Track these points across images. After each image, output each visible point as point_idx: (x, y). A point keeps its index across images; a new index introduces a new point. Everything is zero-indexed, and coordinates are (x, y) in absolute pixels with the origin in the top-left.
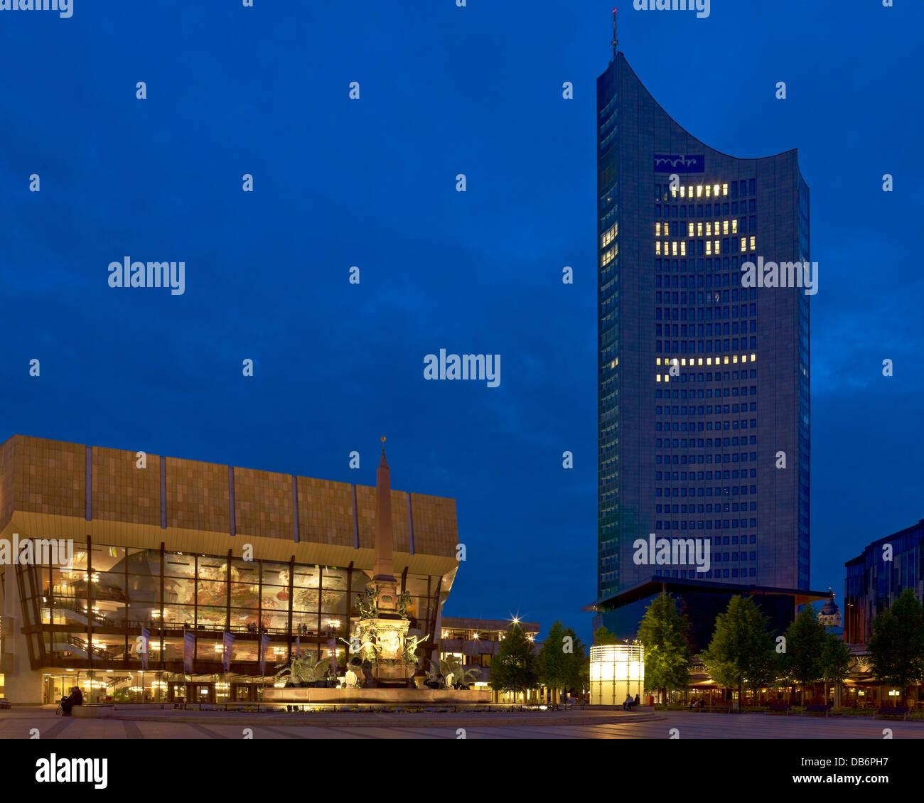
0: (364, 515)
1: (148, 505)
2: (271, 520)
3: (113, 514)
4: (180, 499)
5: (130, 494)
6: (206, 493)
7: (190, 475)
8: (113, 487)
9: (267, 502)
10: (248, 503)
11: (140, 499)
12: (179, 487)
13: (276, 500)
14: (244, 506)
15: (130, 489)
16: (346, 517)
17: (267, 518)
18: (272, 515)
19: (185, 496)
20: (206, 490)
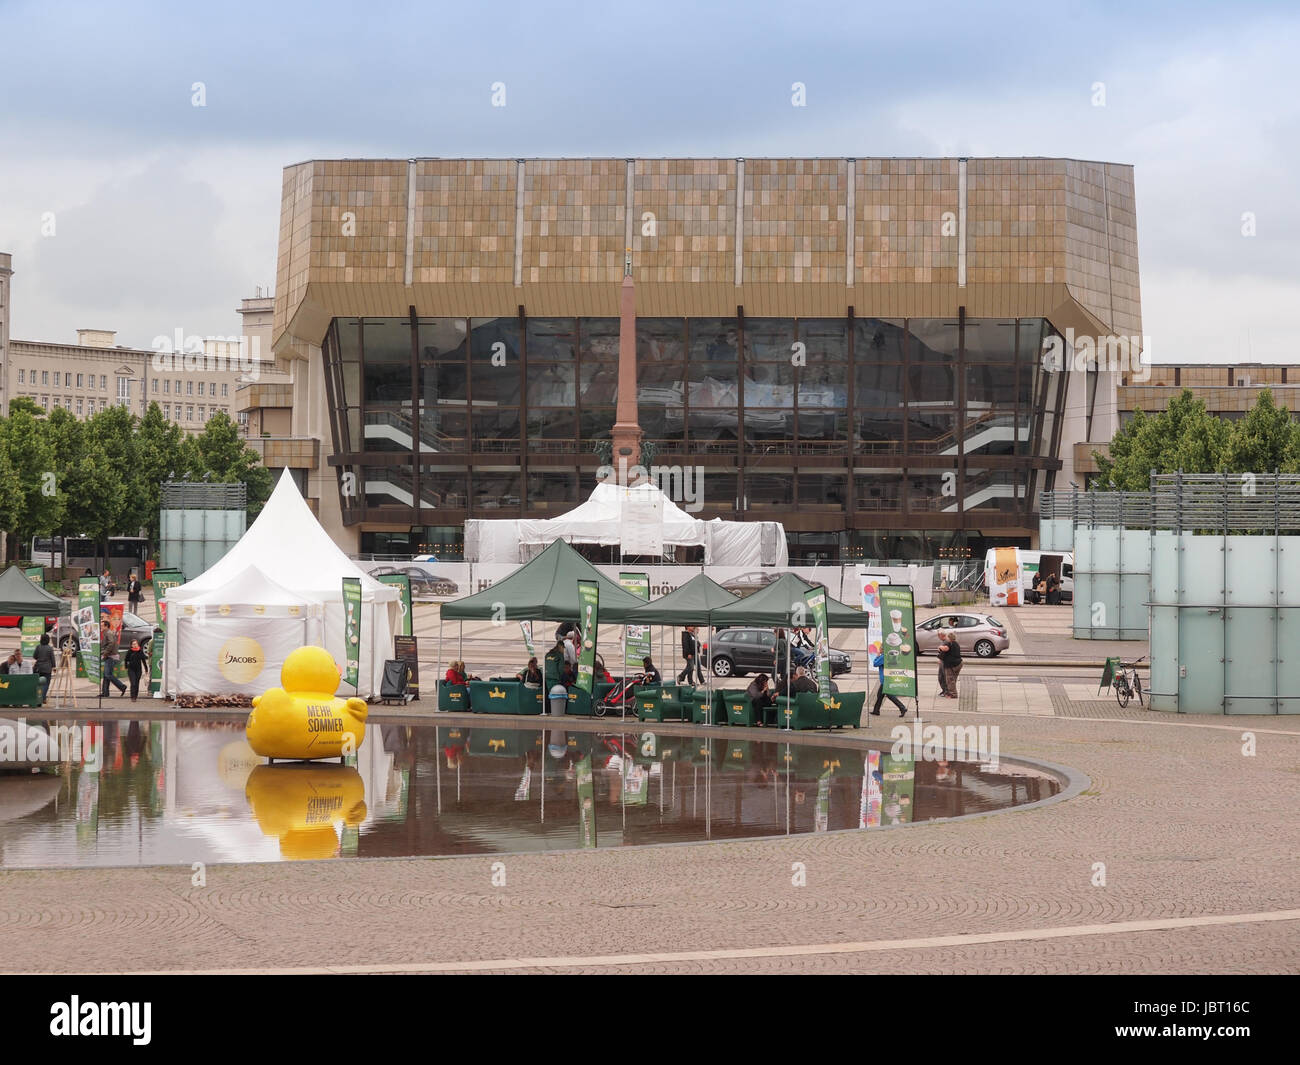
0: (867, 217)
1: (495, 249)
2: (694, 249)
4: (544, 231)
5: (468, 233)
6: (586, 216)
7: (562, 186)
8: (444, 225)
9: (688, 217)
11: (484, 240)
12: (544, 210)
13: (705, 210)
15: (469, 224)
16: (833, 226)
17: (687, 250)
18: (696, 240)
19: (552, 224)
20: (587, 209)
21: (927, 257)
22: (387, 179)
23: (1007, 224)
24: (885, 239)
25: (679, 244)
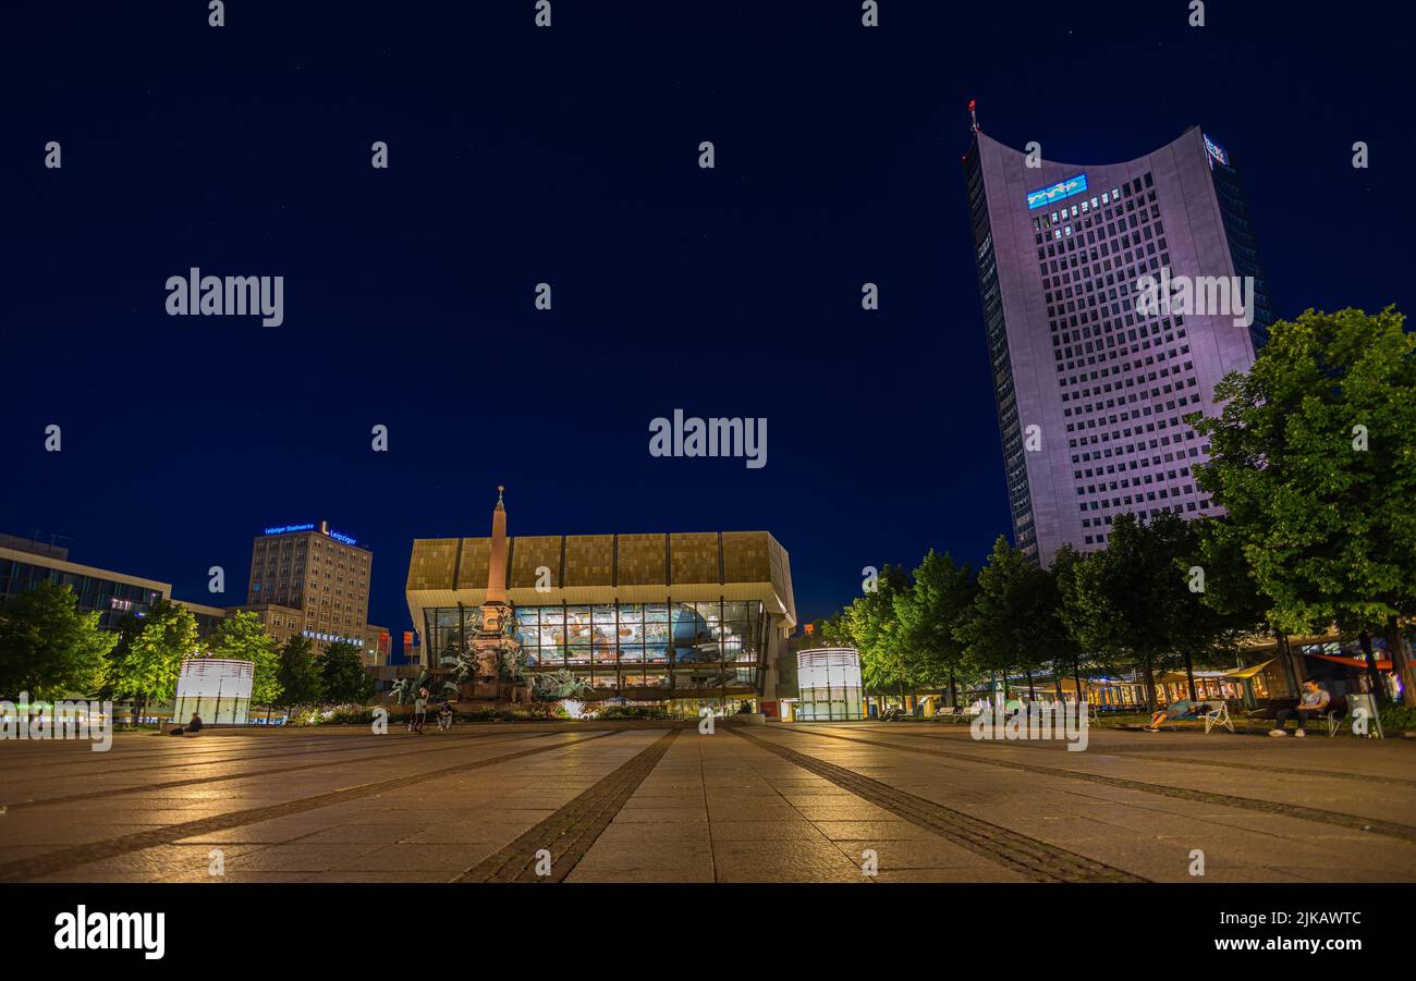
0: (675, 557)
2: (593, 572)
3: (471, 584)
4: (522, 566)
7: (531, 548)
8: (474, 565)
9: (591, 559)
10: (575, 562)
12: (522, 558)
13: (599, 556)
14: (571, 564)
16: (659, 561)
17: (590, 571)
18: (594, 568)
19: (526, 563)
20: (542, 557)
21: (705, 572)
22: (448, 546)
23: (742, 560)
24: (685, 566)
25: (586, 569)
